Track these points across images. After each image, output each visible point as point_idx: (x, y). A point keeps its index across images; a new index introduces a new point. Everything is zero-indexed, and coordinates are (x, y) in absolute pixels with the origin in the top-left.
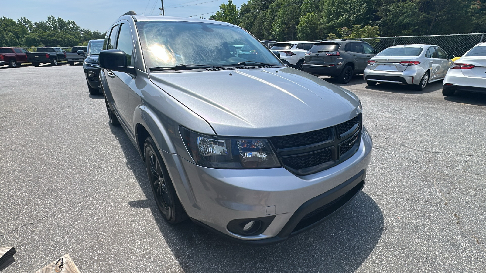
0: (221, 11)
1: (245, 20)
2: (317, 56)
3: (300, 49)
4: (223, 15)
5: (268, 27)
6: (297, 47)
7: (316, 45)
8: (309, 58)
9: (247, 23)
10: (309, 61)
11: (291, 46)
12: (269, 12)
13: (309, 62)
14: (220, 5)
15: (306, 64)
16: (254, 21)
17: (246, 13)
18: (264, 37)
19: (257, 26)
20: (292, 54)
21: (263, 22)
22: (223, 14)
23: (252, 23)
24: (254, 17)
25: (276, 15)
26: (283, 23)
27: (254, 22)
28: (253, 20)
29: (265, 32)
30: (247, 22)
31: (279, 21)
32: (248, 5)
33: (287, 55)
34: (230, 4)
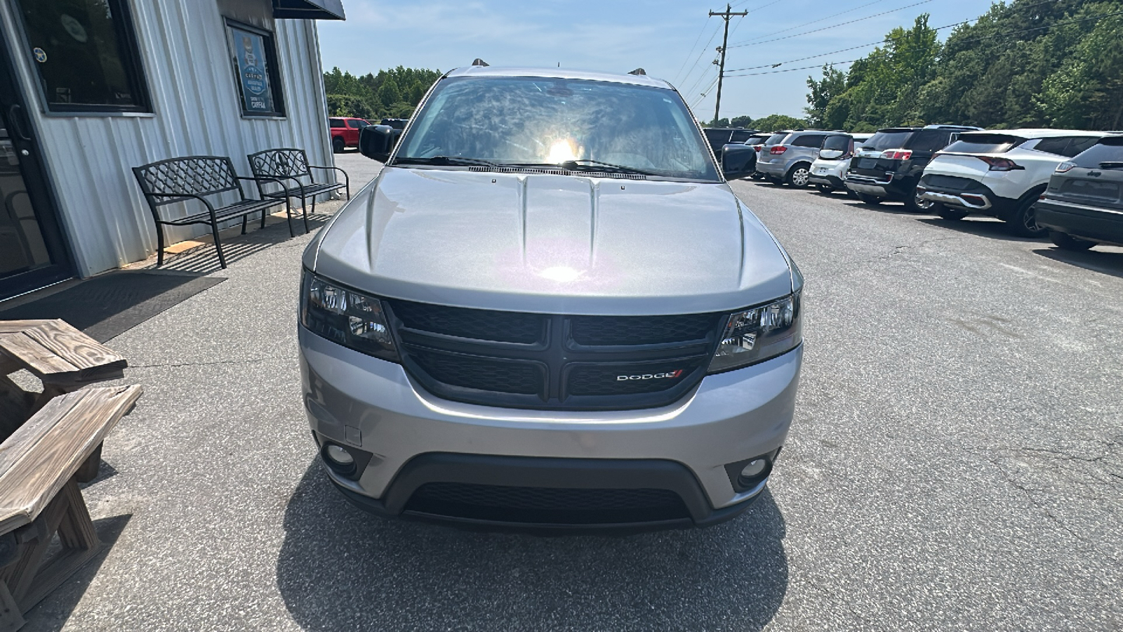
0: (888, 46)
1: (953, 70)
2: (1093, 177)
3: (1047, 154)
4: (891, 56)
5: (1026, 87)
6: (1036, 148)
7: (1104, 144)
8: (1065, 184)
9: (956, 78)
10: (1059, 193)
11: (1016, 142)
12: (1046, 43)
13: (1061, 196)
14: (889, 31)
15: (1045, 201)
16: (985, 69)
17: (960, 50)
18: (1006, 116)
19: (991, 85)
20: (1011, 166)
21: (1016, 73)
22: (891, 54)
23: (974, 77)
24: (987, 60)
25: (1071, 53)
26: (1089, 74)
27: (983, 75)
28: (979, 69)
29: (1014, 103)
30: (958, 73)
31: (1077, 69)
32: (975, 28)
33: (990, 170)
34: (918, 29)
